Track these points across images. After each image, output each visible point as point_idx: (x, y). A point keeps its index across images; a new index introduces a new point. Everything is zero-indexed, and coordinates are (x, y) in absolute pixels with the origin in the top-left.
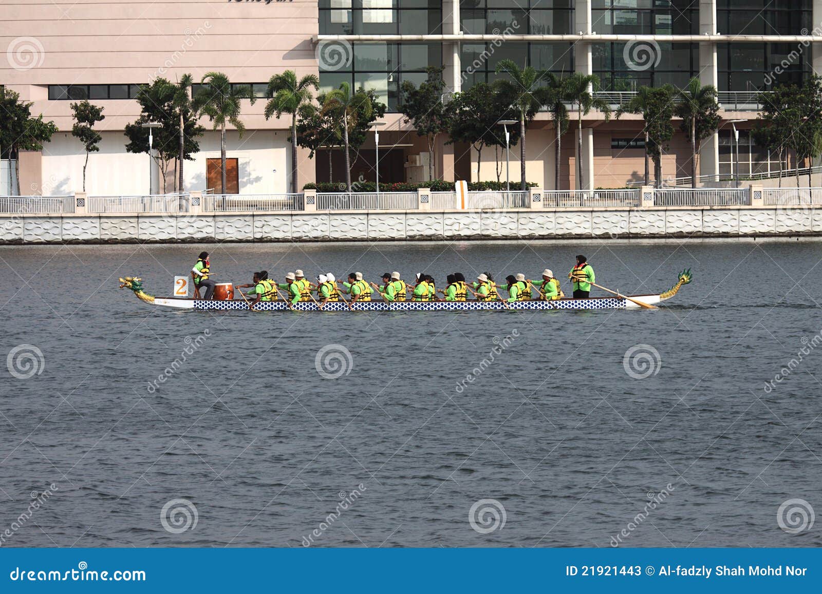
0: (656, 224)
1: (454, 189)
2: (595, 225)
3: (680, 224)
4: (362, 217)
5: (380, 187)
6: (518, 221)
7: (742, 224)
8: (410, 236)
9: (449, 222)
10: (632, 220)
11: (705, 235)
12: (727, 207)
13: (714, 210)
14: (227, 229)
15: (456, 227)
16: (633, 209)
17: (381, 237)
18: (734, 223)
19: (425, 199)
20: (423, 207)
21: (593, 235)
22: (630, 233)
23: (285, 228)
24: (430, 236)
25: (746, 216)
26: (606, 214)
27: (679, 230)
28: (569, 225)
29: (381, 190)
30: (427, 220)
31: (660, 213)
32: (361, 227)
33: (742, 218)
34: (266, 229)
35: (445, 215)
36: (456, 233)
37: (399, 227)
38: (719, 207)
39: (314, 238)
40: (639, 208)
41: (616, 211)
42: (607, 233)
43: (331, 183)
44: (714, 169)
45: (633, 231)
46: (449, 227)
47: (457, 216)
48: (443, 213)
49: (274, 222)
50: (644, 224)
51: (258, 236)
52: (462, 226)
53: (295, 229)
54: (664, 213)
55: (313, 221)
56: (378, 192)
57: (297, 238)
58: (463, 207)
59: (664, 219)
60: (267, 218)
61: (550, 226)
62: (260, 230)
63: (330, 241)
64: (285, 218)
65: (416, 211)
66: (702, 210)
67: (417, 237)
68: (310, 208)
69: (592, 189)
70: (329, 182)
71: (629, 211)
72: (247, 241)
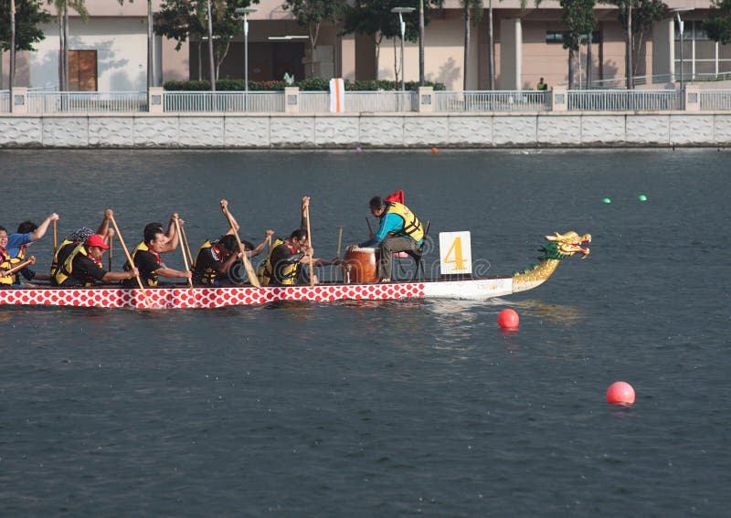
0: (569, 132)
1: (327, 88)
2: (495, 133)
3: (598, 132)
4: (217, 120)
5: (249, 85)
6: (403, 127)
7: (672, 132)
8: (275, 144)
9: (321, 127)
10: (540, 126)
11: (628, 145)
12: (656, 112)
13: (639, 115)
14: (56, 133)
15: (330, 133)
16: (541, 113)
17: (240, 144)
18: (664, 131)
19: (293, 99)
20: (289, 110)
21: (494, 145)
22: (538, 142)
23: (126, 133)
24: (298, 144)
25: (678, 122)
26: (509, 120)
27: (597, 139)
28: (463, 132)
29: (251, 89)
30: (293, 124)
31: (574, 119)
32: (216, 132)
33: (673, 126)
34: (103, 134)
35: (317, 119)
36: (330, 141)
37: (262, 133)
38: (647, 113)
39: (161, 144)
40: (550, 113)
41: (522, 116)
42: (510, 143)
43: (200, 80)
44: (669, 66)
45: (542, 140)
46: (322, 134)
47: (331, 120)
48: (315, 117)
49: (112, 125)
50: (555, 132)
51: (94, 142)
52: (336, 132)
53: (137, 134)
54: (578, 118)
55: (159, 125)
56: (247, 91)
57: (140, 145)
58: (338, 110)
59: (579, 126)
60: (104, 120)
61: (442, 133)
62: (96, 134)
63: (180, 148)
64: (126, 120)
65: (281, 114)
66: (626, 116)
67: (283, 145)
68: (156, 109)
69: (519, 90)
70: (198, 79)
71: (538, 116)
72: (81, 148)
